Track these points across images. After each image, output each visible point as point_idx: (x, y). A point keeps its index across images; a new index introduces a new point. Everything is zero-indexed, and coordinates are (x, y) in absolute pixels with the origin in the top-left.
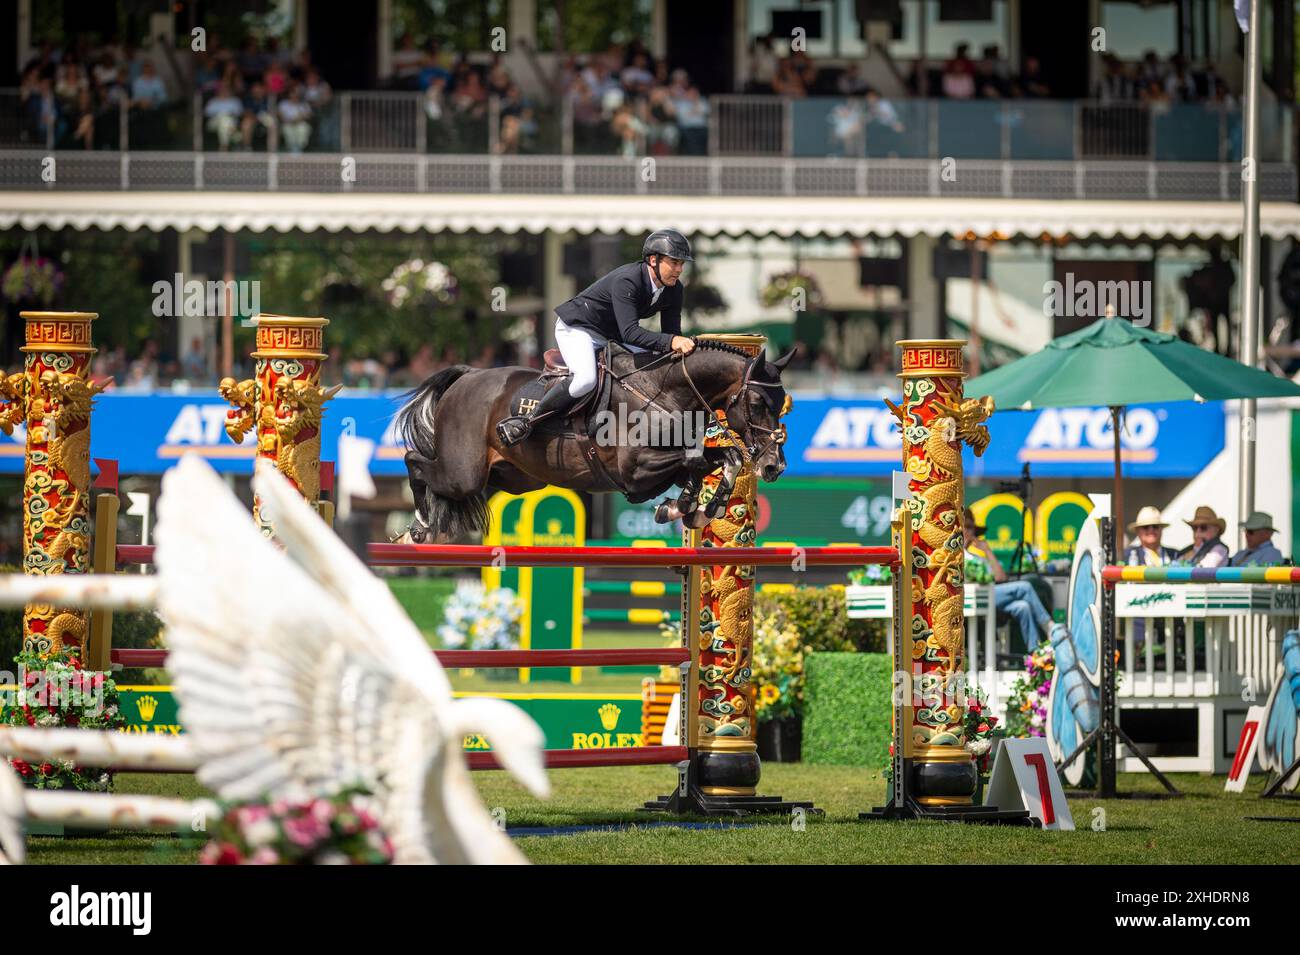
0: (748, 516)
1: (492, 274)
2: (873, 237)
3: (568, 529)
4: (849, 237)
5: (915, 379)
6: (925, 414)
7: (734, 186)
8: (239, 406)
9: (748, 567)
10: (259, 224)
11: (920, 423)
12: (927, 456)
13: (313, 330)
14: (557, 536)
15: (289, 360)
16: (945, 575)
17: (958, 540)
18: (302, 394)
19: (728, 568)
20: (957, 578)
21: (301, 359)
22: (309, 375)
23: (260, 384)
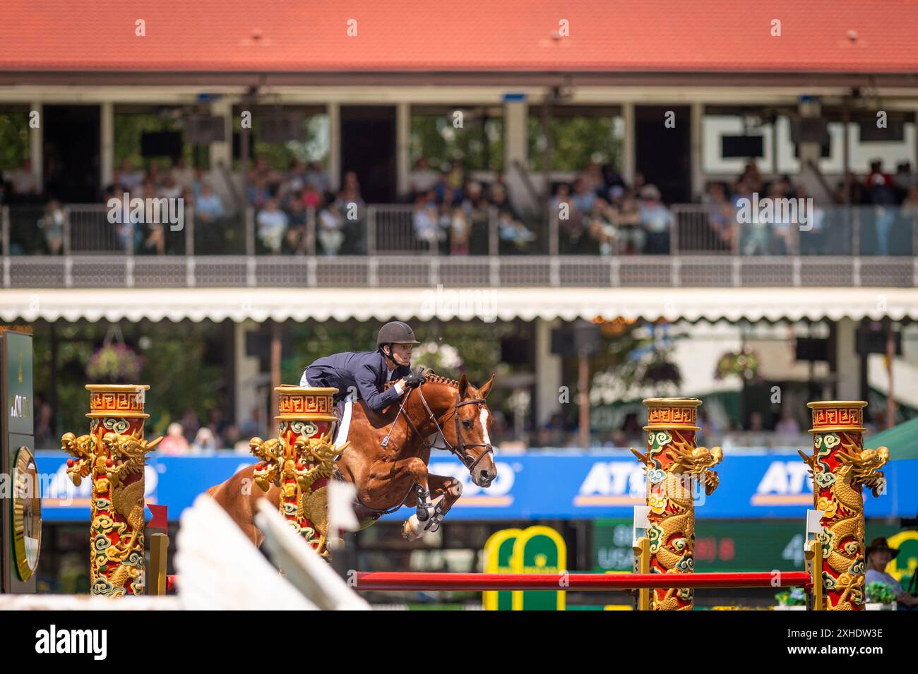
0: (687, 547)
1: (494, 356)
2: (806, 320)
3: (552, 562)
4: (786, 321)
5: (823, 434)
6: (832, 462)
7: (691, 279)
8: (265, 460)
9: (688, 589)
10: (301, 316)
11: (827, 470)
12: (834, 497)
13: (325, 398)
14: (543, 568)
15: (306, 422)
16: (849, 595)
17: (859, 566)
18: (317, 450)
19: (671, 590)
20: (859, 597)
21: (316, 422)
22: (323, 434)
23: (283, 442)
